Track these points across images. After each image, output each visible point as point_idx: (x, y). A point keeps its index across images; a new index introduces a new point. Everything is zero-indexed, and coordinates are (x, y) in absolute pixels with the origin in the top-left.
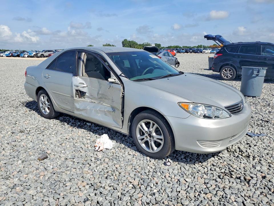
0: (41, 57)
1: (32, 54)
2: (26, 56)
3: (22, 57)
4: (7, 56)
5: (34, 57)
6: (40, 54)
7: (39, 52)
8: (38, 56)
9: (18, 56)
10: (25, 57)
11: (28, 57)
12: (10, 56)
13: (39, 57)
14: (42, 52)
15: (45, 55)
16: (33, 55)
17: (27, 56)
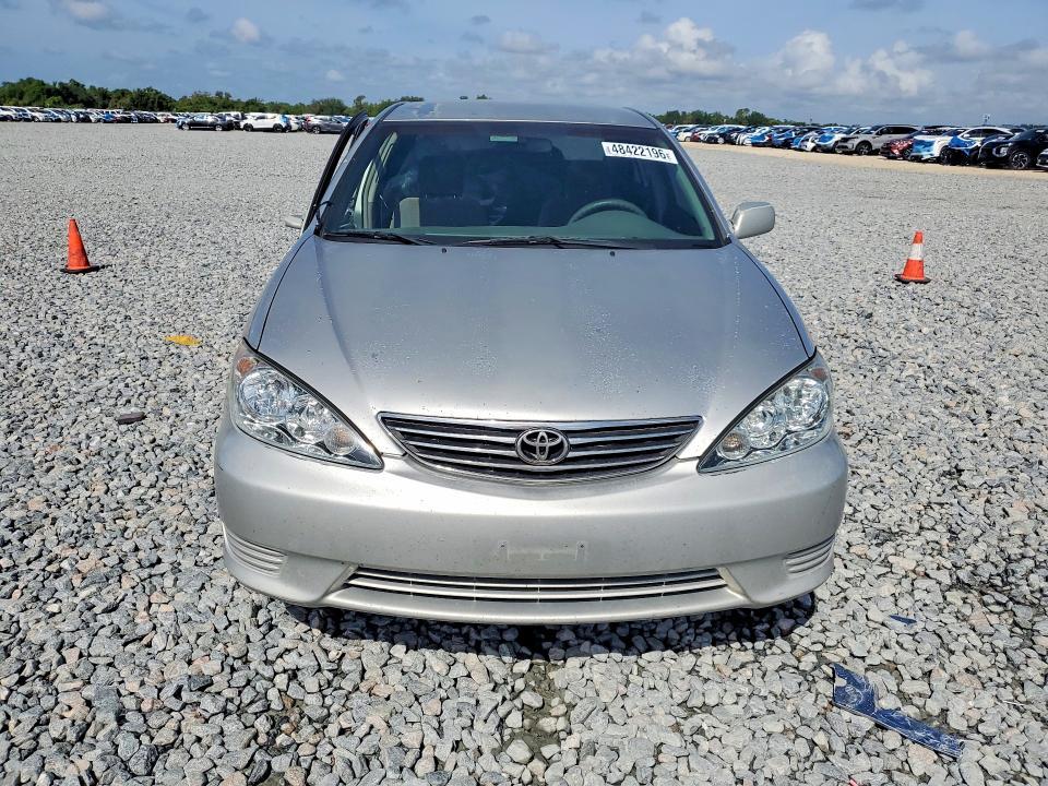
0: (857, 151)
1: (831, 138)
2: (810, 145)
3: (795, 149)
4: (754, 145)
5: (835, 152)
6: (856, 142)
7: (858, 133)
8: (846, 147)
9: (786, 145)
10: (804, 148)
11: (814, 150)
12: (764, 145)
13: (850, 153)
14: (869, 133)
15: (875, 146)
16: (831, 143)
17: (813, 145)
